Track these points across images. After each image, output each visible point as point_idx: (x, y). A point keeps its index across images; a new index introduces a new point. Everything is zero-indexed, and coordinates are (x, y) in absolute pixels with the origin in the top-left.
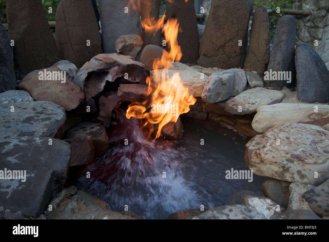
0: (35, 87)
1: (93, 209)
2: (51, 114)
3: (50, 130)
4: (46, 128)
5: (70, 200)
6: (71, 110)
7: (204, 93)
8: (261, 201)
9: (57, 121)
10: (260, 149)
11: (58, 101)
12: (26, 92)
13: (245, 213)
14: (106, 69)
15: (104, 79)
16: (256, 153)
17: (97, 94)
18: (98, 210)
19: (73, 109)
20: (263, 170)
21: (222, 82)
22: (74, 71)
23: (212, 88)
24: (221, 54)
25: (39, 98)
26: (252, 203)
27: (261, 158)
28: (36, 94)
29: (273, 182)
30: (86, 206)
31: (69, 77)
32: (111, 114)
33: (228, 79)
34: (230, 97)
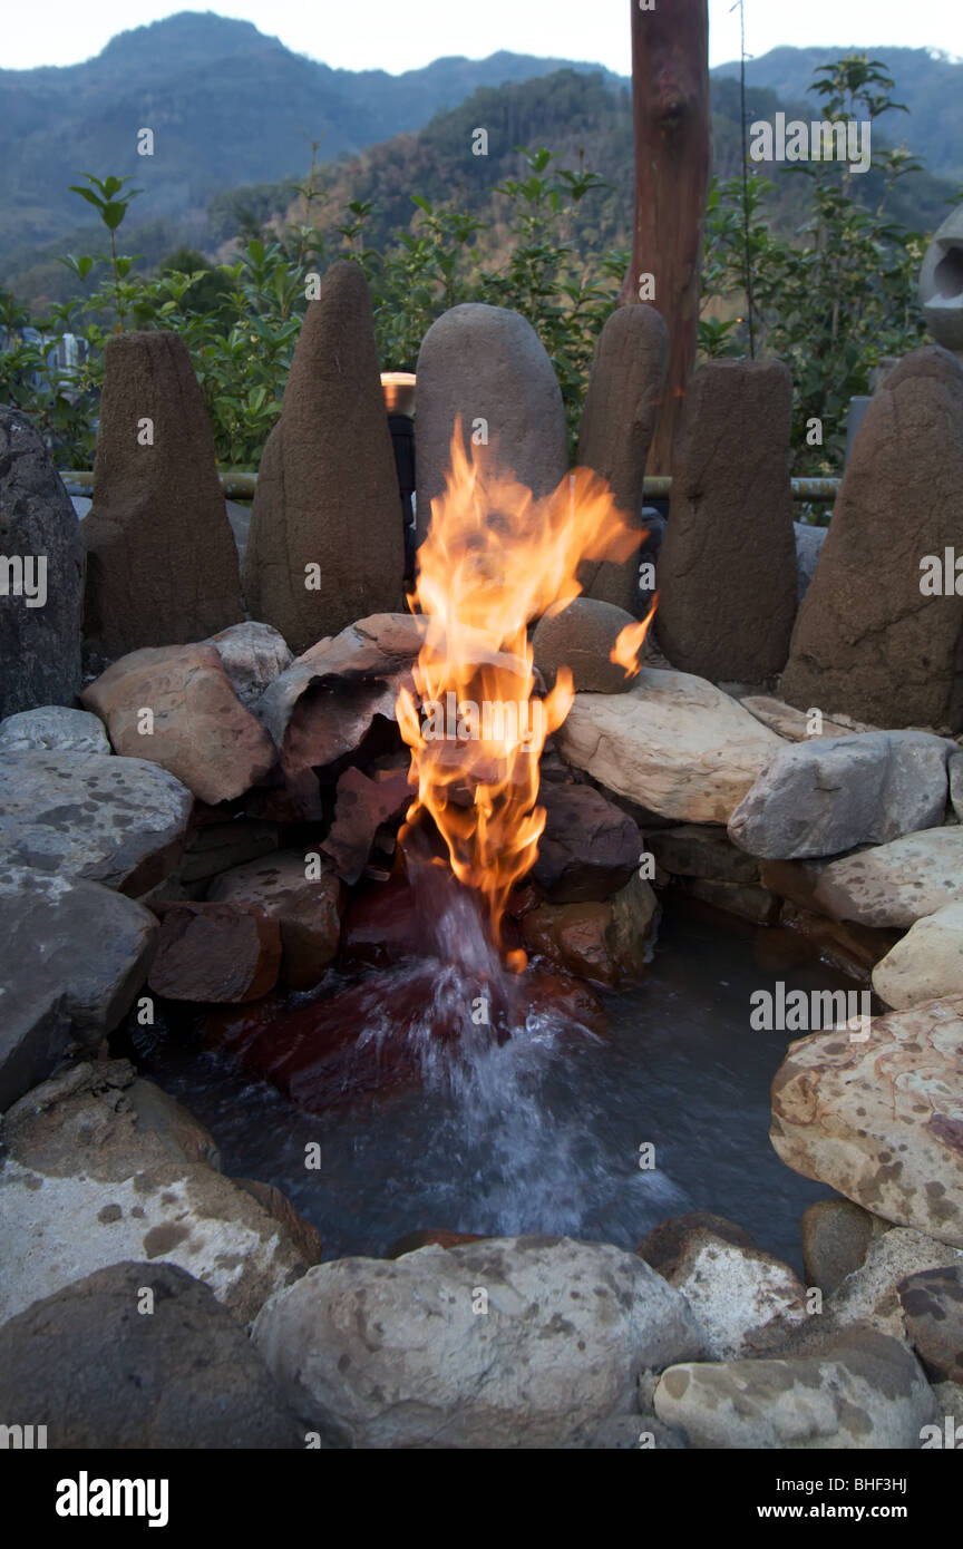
0: (124, 706)
1: (153, 1147)
2: (138, 807)
3: (113, 860)
4: (101, 850)
5: (95, 1100)
6: (219, 800)
7: (737, 814)
8: (749, 1267)
9: (149, 833)
10: (825, 1068)
11: (184, 763)
12: (98, 719)
13: (616, 1279)
14: (379, 674)
15: (367, 707)
16: (803, 1081)
17: (334, 758)
18: (166, 1153)
19: (225, 800)
20: (815, 1156)
21: (818, 779)
22: (276, 664)
23: (770, 799)
24: (870, 665)
25: (129, 745)
26: (707, 1265)
27: (816, 1107)
28: (122, 731)
29: (840, 1210)
30: (135, 1131)
31: (253, 683)
32: (371, 839)
33: (849, 770)
34: (859, 845)
